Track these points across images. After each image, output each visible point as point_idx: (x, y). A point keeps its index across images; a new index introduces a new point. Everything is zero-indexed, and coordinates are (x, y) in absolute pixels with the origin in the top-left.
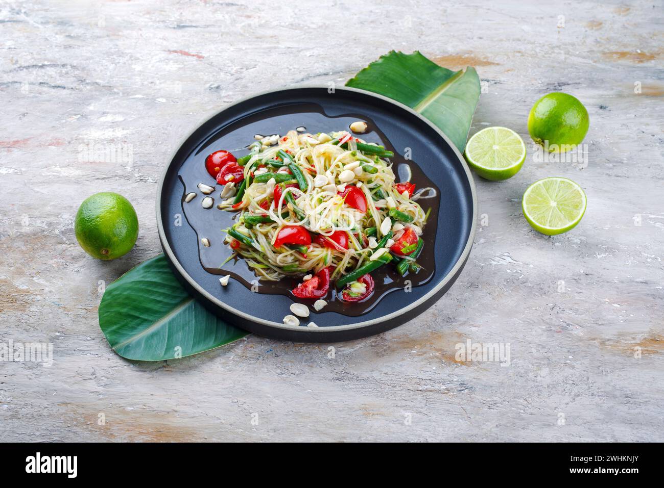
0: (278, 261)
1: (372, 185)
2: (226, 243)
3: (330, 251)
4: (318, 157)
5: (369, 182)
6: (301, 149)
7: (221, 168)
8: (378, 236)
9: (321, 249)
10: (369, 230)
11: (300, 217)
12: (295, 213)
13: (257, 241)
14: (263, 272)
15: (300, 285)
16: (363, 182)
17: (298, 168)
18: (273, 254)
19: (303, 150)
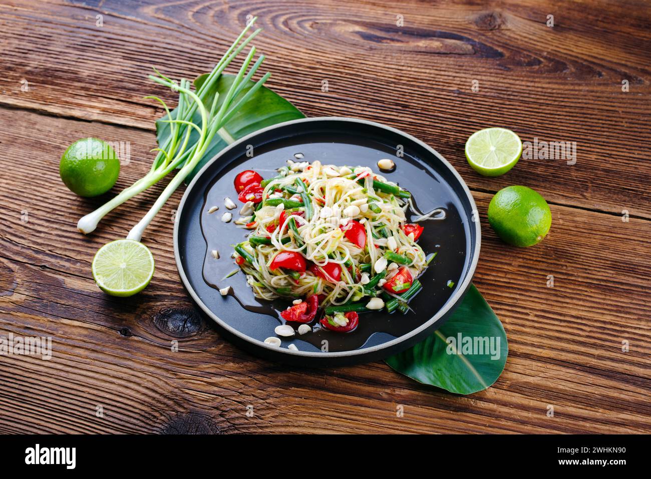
0: (272, 283)
1: (376, 223)
2: (233, 258)
3: (321, 281)
4: (331, 189)
5: (374, 220)
6: (318, 179)
7: (245, 187)
8: (372, 273)
9: (313, 277)
10: (363, 266)
11: (298, 245)
12: (295, 240)
13: (258, 261)
14: (259, 291)
15: (289, 308)
16: (368, 219)
17: (308, 197)
18: (269, 275)
19: (320, 180)
